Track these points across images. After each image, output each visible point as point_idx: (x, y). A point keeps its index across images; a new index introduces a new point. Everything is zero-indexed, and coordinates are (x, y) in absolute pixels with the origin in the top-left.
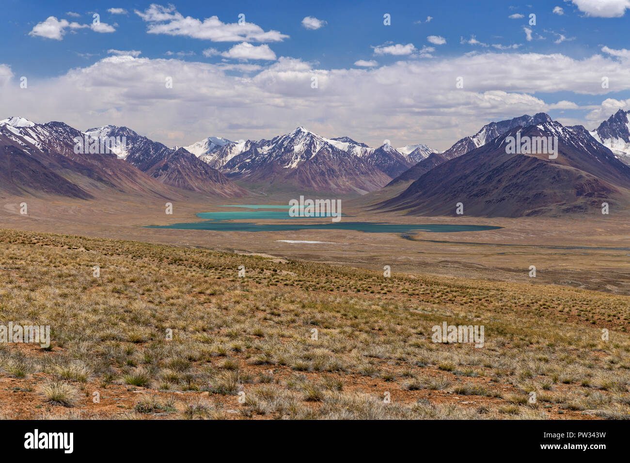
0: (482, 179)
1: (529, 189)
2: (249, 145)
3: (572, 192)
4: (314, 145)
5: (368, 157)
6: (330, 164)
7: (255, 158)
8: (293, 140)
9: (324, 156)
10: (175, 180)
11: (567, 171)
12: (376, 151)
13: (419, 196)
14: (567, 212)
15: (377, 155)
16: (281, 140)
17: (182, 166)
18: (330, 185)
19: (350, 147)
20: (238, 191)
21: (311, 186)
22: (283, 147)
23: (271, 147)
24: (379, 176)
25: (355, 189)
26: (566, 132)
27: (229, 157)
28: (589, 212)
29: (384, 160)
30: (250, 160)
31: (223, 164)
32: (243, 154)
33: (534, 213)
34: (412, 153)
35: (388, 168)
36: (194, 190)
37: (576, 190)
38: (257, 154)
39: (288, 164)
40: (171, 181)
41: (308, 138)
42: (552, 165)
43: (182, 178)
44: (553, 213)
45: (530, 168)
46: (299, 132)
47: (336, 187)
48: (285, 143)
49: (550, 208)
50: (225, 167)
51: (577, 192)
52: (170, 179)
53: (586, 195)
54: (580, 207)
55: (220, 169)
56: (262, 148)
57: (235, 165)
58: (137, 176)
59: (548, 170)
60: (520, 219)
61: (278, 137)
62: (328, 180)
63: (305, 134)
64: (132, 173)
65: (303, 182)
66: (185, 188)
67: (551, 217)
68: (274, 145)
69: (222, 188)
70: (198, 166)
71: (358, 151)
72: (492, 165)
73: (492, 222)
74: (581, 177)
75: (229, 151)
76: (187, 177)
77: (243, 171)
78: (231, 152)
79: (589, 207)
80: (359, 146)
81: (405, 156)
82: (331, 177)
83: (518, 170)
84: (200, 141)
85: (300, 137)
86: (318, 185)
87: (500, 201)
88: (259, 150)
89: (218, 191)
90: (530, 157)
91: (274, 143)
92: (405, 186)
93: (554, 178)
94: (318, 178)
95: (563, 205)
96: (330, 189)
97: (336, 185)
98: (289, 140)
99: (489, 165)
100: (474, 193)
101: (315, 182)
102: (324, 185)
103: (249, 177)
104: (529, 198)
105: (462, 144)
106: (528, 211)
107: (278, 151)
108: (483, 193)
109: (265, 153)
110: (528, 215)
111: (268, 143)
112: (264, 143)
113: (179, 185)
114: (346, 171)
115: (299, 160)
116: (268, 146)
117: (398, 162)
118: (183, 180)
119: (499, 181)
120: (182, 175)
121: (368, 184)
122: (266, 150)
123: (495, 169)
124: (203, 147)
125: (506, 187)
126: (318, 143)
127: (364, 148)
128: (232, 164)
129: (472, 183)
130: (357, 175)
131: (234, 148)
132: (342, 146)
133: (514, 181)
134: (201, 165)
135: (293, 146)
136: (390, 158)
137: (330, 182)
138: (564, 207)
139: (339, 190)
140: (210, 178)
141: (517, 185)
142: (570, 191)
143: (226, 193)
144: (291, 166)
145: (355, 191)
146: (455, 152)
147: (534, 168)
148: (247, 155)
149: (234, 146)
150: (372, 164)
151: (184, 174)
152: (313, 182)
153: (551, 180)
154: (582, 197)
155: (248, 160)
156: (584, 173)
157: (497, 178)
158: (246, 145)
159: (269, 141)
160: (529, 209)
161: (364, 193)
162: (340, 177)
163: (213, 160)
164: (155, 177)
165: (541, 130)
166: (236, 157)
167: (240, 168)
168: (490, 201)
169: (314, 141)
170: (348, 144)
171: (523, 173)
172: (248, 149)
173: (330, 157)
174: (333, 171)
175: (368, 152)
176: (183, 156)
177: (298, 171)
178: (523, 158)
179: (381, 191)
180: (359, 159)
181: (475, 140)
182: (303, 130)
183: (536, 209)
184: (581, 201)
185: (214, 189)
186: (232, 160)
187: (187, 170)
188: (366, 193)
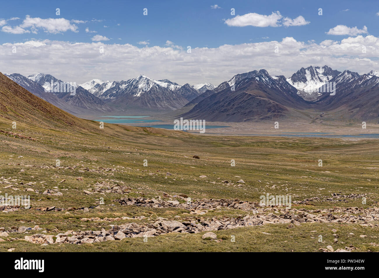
0: (226, 104)
1: (246, 109)
2: (115, 83)
3: (266, 110)
4: (149, 84)
5: (178, 91)
6: (157, 94)
7: (118, 91)
8: (138, 82)
9: (154, 90)
10: (77, 103)
11: (264, 100)
12: (182, 87)
13: (198, 112)
14: (263, 120)
15: (182, 89)
16: (132, 82)
17: (80, 96)
18: (157, 105)
19: (168, 85)
20: (109, 109)
21: (147, 106)
22: (133, 85)
23: (126, 85)
24: (183, 101)
25: (170, 107)
26: (270, 80)
27: (104, 90)
28: (272, 119)
29: (186, 92)
30: (115, 92)
31: (101, 94)
32: (112, 89)
33: (248, 120)
34: (202, 88)
35: (188, 96)
36: (87, 108)
37: (268, 109)
38: (119, 89)
39: (135, 95)
40: (75, 104)
41: (146, 81)
42: (257, 97)
43: (80, 102)
44: (256, 120)
45: (247, 99)
46: (141, 77)
47: (160, 106)
48: (134, 83)
49: (255, 117)
50: (102, 96)
51: (268, 110)
52: (74, 102)
53: (272, 112)
54: (269, 117)
55: (99, 96)
56: (122, 86)
57: (108, 94)
58: (58, 101)
59: (256, 100)
60: (241, 123)
61: (130, 79)
62: (156, 103)
63: (144, 79)
64: (55, 99)
65: (143, 104)
66: (82, 107)
67: (255, 122)
68: (128, 84)
69: (101, 107)
70: (89, 96)
71: (172, 87)
72: (231, 97)
73: (228, 125)
74: (270, 103)
75: (104, 87)
76: (83, 102)
77: (111, 98)
78: (105, 87)
79: (273, 117)
80: (173, 84)
81: (197, 90)
82: (158, 101)
83: (242, 100)
84: (89, 81)
85: (142, 80)
86: (151, 105)
87: (233, 114)
88: (120, 86)
89: (99, 109)
90: (247, 94)
91: (128, 83)
92: (192, 106)
93: (258, 104)
94: (151, 102)
95: (261, 116)
96: (157, 107)
97: (160, 105)
98: (136, 81)
99: (230, 97)
100: (222, 111)
101: (150, 104)
102: (154, 106)
103: (115, 101)
104: (246, 113)
105: (223, 85)
106: (245, 119)
107: (130, 88)
108: (226, 110)
109: (123, 88)
110: (245, 121)
111: (125, 83)
112: (123, 82)
113: (79, 105)
114: (166, 98)
115: (141, 92)
116: (125, 84)
117: (193, 93)
118: (81, 103)
119: (233, 105)
120: (80, 100)
121: (177, 105)
122: (124, 86)
123: (232, 99)
124: (90, 85)
125: (236, 108)
126: (151, 83)
127: (176, 86)
128: (106, 94)
129: (221, 106)
130: (171, 100)
131: (106, 85)
132: (164, 85)
133: (240, 105)
134: (90, 95)
135: (138, 85)
136: (189, 91)
137: (157, 104)
138: (261, 117)
139: (162, 108)
140: (95, 102)
141: (241, 107)
142: (265, 110)
143: (103, 110)
144: (137, 96)
145: (170, 108)
146: (219, 89)
147: (249, 99)
148: (114, 89)
149: (107, 84)
150: (179, 94)
151: (81, 100)
152: (148, 104)
153: (256, 105)
154: (270, 113)
155: (114, 92)
156: (272, 101)
157: (233, 104)
158: (113, 84)
159: (125, 82)
160: (245, 118)
161: (175, 109)
162: (162, 101)
163: (96, 92)
164: (67, 101)
165: (257, 80)
166: (108, 90)
167: (110, 96)
168: (229, 115)
169: (149, 82)
170: (167, 83)
171: (244, 101)
172: (114, 86)
173: (157, 91)
174: (159, 98)
175: (178, 87)
176: (81, 91)
177: (141, 98)
178: (245, 94)
179: (182, 109)
180: (173, 92)
181: (230, 83)
182: (143, 76)
183: (249, 118)
184: (269, 114)
185: (97, 108)
186: (106, 92)
187: (83, 98)
188: (176, 109)
